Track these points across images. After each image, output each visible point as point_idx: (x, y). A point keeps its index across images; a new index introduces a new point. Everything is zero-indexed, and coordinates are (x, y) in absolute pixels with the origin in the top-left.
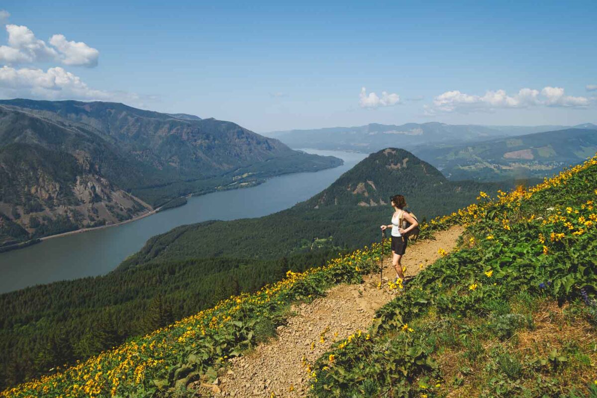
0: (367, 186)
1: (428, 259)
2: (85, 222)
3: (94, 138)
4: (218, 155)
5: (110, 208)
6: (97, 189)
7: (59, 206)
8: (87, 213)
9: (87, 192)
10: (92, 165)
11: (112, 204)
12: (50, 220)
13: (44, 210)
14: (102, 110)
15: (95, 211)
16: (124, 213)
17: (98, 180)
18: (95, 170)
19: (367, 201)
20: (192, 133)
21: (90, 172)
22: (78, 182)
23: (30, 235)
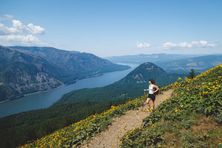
0: (139, 76)
1: (161, 101)
2: (40, 89)
3: (43, 60)
4: (87, 65)
5: (49, 84)
6: (44, 78)
7: (31, 83)
8: (41, 86)
9: (41, 79)
10: (43, 69)
11: (50, 83)
12: (27, 89)
13: (25, 85)
14: (46, 50)
15: (44, 85)
16: (54, 86)
17: (45, 74)
18: (44, 71)
19: (139, 81)
20: (78, 57)
21: (42, 71)
22: (38, 75)
23: (21, 94)
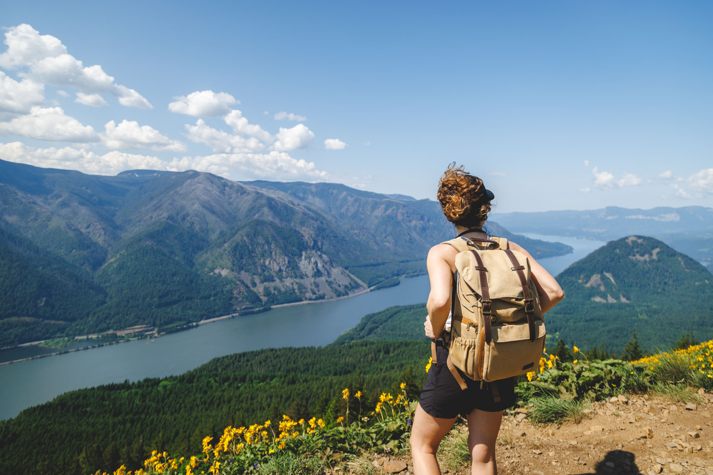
0: (603, 278)
2: (309, 295)
3: (318, 217)
4: (432, 236)
5: (330, 283)
6: (319, 265)
7: (287, 278)
8: (309, 287)
9: (310, 267)
10: (315, 242)
11: (331, 279)
12: (279, 291)
13: (275, 281)
14: (326, 190)
15: (317, 285)
16: (342, 289)
17: (320, 256)
18: (318, 247)
19: (604, 296)
20: (407, 213)
21: (313, 248)
22: (303, 257)
23: (263, 303)
